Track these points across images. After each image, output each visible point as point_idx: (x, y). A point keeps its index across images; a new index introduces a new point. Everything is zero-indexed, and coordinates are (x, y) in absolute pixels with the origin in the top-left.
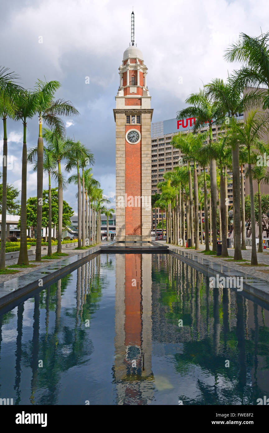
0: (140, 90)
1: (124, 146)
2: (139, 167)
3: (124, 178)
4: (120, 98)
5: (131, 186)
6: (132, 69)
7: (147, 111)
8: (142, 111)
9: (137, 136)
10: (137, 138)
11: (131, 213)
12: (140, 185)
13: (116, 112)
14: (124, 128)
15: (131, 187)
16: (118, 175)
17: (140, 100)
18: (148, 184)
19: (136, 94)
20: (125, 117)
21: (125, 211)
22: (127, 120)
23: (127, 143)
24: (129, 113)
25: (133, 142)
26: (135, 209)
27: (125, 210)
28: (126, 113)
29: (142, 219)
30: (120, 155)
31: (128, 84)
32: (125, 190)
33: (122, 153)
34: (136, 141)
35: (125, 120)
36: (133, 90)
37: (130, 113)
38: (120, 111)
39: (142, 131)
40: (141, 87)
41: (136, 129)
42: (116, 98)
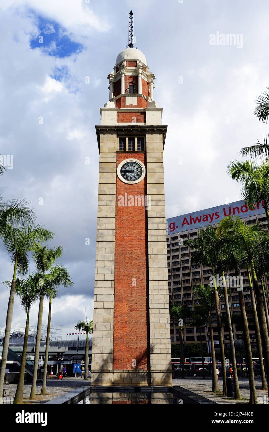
0: (143, 101)
1: (114, 186)
2: (143, 224)
3: (113, 245)
4: (108, 110)
5: (127, 261)
6: (130, 74)
7: (155, 129)
8: (147, 129)
9: (139, 170)
10: (139, 173)
11: (126, 317)
12: (144, 258)
13: (101, 131)
14: (114, 157)
15: (127, 263)
16: (100, 239)
17: (143, 115)
18: (160, 256)
19: (135, 106)
20: (118, 140)
21: (112, 313)
22: (120, 146)
23: (119, 182)
24: (123, 133)
25: (131, 180)
26: (134, 309)
27: (112, 310)
28: (119, 133)
29: (151, 331)
30: (106, 201)
31: (123, 92)
32: (113, 268)
33: (110, 197)
34: (136, 179)
35: (116, 143)
36: (131, 100)
37: (126, 133)
38: (108, 129)
39: (147, 161)
40: (146, 97)
41: (136, 158)
42: (101, 110)
